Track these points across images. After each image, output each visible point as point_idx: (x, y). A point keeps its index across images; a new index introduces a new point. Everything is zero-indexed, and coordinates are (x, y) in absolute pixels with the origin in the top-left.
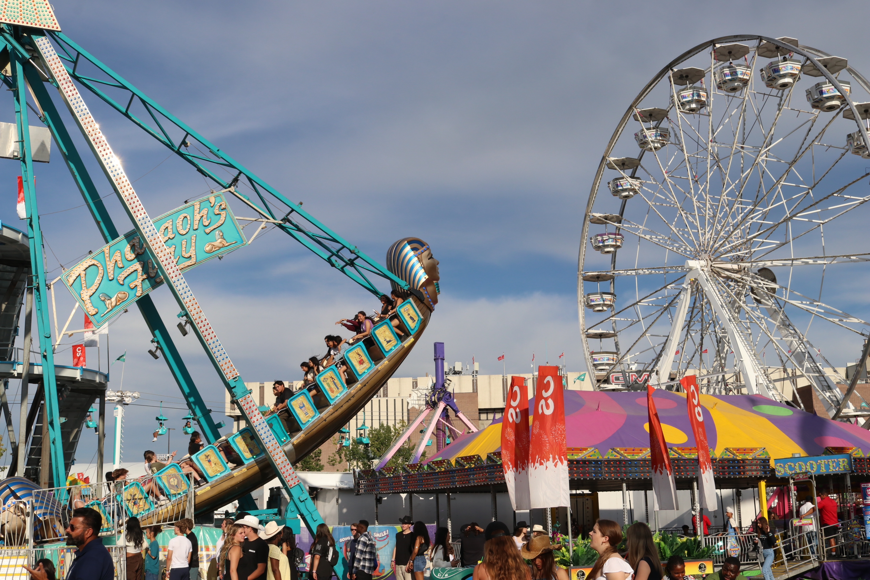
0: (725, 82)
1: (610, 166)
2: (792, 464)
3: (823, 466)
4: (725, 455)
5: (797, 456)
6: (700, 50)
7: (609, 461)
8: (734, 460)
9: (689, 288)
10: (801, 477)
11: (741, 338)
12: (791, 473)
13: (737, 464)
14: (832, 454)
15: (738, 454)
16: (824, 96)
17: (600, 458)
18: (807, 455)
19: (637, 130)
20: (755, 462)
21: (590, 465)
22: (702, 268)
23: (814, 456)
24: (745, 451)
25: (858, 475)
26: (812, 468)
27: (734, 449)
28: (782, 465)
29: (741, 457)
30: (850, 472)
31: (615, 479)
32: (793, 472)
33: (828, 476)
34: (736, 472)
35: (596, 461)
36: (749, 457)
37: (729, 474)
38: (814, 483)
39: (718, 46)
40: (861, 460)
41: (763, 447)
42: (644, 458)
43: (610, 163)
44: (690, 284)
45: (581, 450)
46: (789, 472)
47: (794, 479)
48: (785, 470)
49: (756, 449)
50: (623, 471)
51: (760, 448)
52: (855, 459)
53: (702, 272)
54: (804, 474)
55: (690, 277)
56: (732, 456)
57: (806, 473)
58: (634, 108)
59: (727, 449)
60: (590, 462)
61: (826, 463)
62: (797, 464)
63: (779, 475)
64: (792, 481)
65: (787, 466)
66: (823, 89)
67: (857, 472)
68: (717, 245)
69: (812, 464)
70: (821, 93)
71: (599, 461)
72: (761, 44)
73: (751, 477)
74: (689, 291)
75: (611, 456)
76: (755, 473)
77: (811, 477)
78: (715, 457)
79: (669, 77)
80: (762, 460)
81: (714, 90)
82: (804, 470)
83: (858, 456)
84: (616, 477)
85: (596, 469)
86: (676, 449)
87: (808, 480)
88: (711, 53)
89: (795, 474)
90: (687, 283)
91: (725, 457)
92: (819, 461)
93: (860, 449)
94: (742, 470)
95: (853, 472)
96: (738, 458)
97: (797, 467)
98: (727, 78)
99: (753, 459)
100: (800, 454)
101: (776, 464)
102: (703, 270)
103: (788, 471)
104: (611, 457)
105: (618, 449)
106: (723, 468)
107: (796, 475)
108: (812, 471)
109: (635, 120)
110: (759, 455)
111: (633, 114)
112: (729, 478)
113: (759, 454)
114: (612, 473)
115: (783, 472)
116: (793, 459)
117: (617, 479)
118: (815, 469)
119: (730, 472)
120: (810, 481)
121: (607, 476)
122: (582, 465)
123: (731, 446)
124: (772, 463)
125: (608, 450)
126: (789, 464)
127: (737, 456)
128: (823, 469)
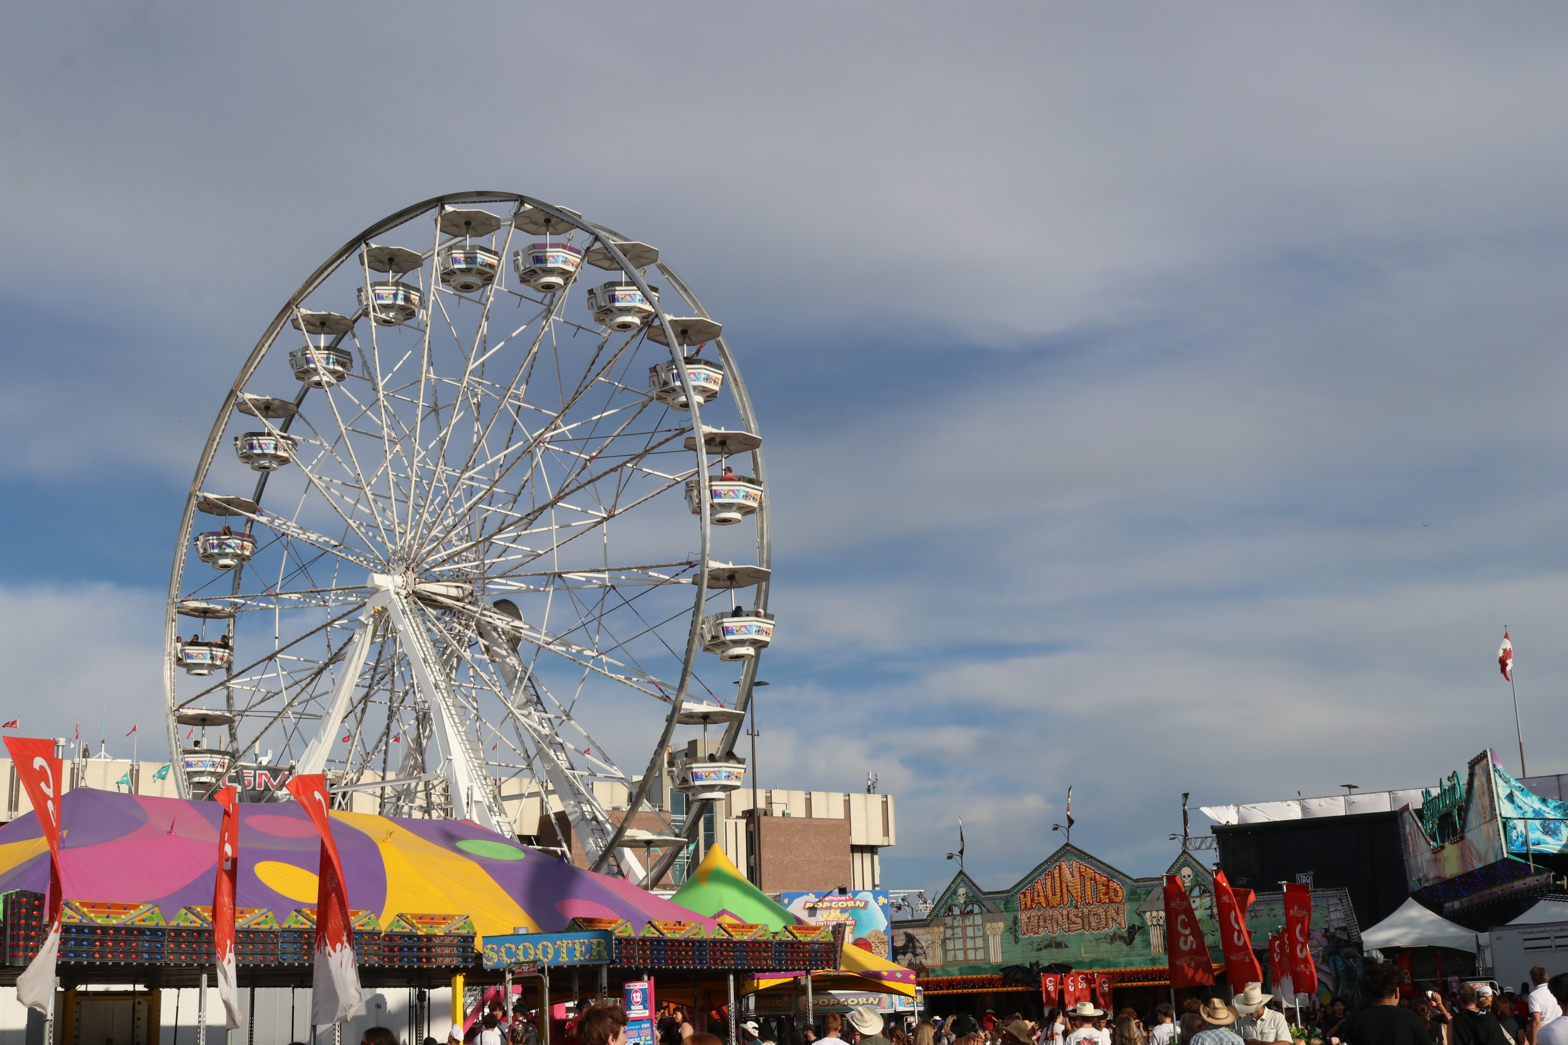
0: (453, 272)
1: (243, 407)
2: (513, 946)
3: (565, 951)
4: (397, 927)
5: (522, 931)
6: (418, 212)
7: (178, 931)
8: (411, 936)
9: (371, 623)
10: (525, 968)
11: (453, 719)
12: (509, 961)
13: (416, 944)
14: (582, 930)
15: (419, 926)
16: (617, 304)
17: (162, 924)
18: (541, 931)
19: (296, 347)
20: (448, 940)
21: (141, 938)
22: (398, 590)
23: (550, 933)
24: (432, 920)
25: (622, 968)
26: (545, 953)
27: (413, 916)
28: (495, 946)
29: (425, 930)
30: (609, 962)
31: (187, 965)
32: (513, 960)
33: (571, 969)
34: (414, 957)
35: (154, 931)
36: (439, 931)
37: (401, 960)
38: (547, 981)
39: (449, 208)
40: (629, 941)
41: (465, 914)
42: (246, 926)
43: (244, 402)
44: (373, 616)
45: (126, 908)
46: (507, 960)
47: (513, 973)
48: (499, 957)
49: (452, 917)
50: (204, 950)
51: (459, 916)
52: (619, 940)
53: (396, 596)
54: (531, 965)
55: (374, 604)
56: (408, 929)
57: (534, 962)
58: (294, 307)
59: (400, 916)
60: (141, 931)
61: (570, 945)
62: (521, 947)
63: (488, 964)
64: (509, 977)
65: (503, 949)
66: (617, 293)
67: (621, 962)
68: (424, 551)
69: (545, 948)
70: (613, 299)
71: (160, 930)
72: (522, 210)
73: (439, 967)
74: (370, 629)
75: (184, 920)
76: (447, 960)
77: (542, 970)
78: (377, 929)
79: (361, 256)
80: (462, 937)
81: (436, 284)
82: (532, 958)
83: (625, 935)
84: (190, 962)
85: (153, 944)
86: (309, 912)
87: (537, 974)
88: (436, 220)
89: (516, 963)
90: (368, 615)
91: (396, 930)
92: (559, 942)
93: (629, 924)
94: (425, 954)
95: (613, 962)
96: (419, 933)
97: (520, 952)
98: (456, 266)
99: (446, 935)
100: (527, 928)
101: (485, 945)
102: (398, 594)
103: (505, 958)
104: (183, 924)
105: (199, 909)
106: (391, 950)
107: (517, 966)
108: (546, 960)
109: (295, 328)
110: (458, 929)
111: (291, 318)
112: (401, 968)
113: (457, 926)
114: (182, 954)
115: (496, 960)
116: (516, 936)
117: (192, 965)
118: (550, 956)
119: (403, 957)
120: (541, 978)
121: (172, 960)
122: (124, 937)
123: (408, 910)
124: (478, 944)
125: (179, 909)
126: (507, 945)
127: (418, 928)
128: (565, 956)
